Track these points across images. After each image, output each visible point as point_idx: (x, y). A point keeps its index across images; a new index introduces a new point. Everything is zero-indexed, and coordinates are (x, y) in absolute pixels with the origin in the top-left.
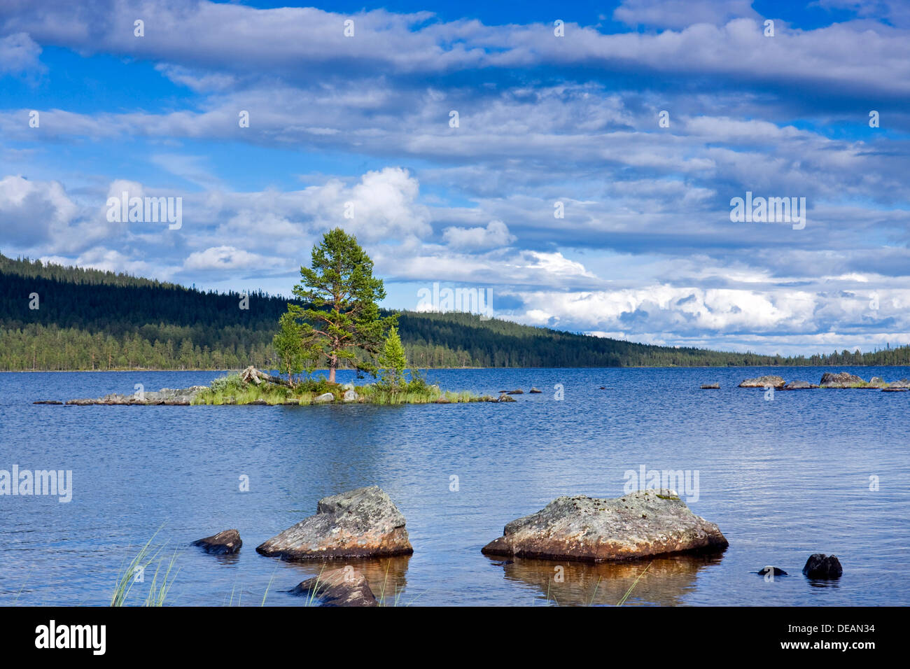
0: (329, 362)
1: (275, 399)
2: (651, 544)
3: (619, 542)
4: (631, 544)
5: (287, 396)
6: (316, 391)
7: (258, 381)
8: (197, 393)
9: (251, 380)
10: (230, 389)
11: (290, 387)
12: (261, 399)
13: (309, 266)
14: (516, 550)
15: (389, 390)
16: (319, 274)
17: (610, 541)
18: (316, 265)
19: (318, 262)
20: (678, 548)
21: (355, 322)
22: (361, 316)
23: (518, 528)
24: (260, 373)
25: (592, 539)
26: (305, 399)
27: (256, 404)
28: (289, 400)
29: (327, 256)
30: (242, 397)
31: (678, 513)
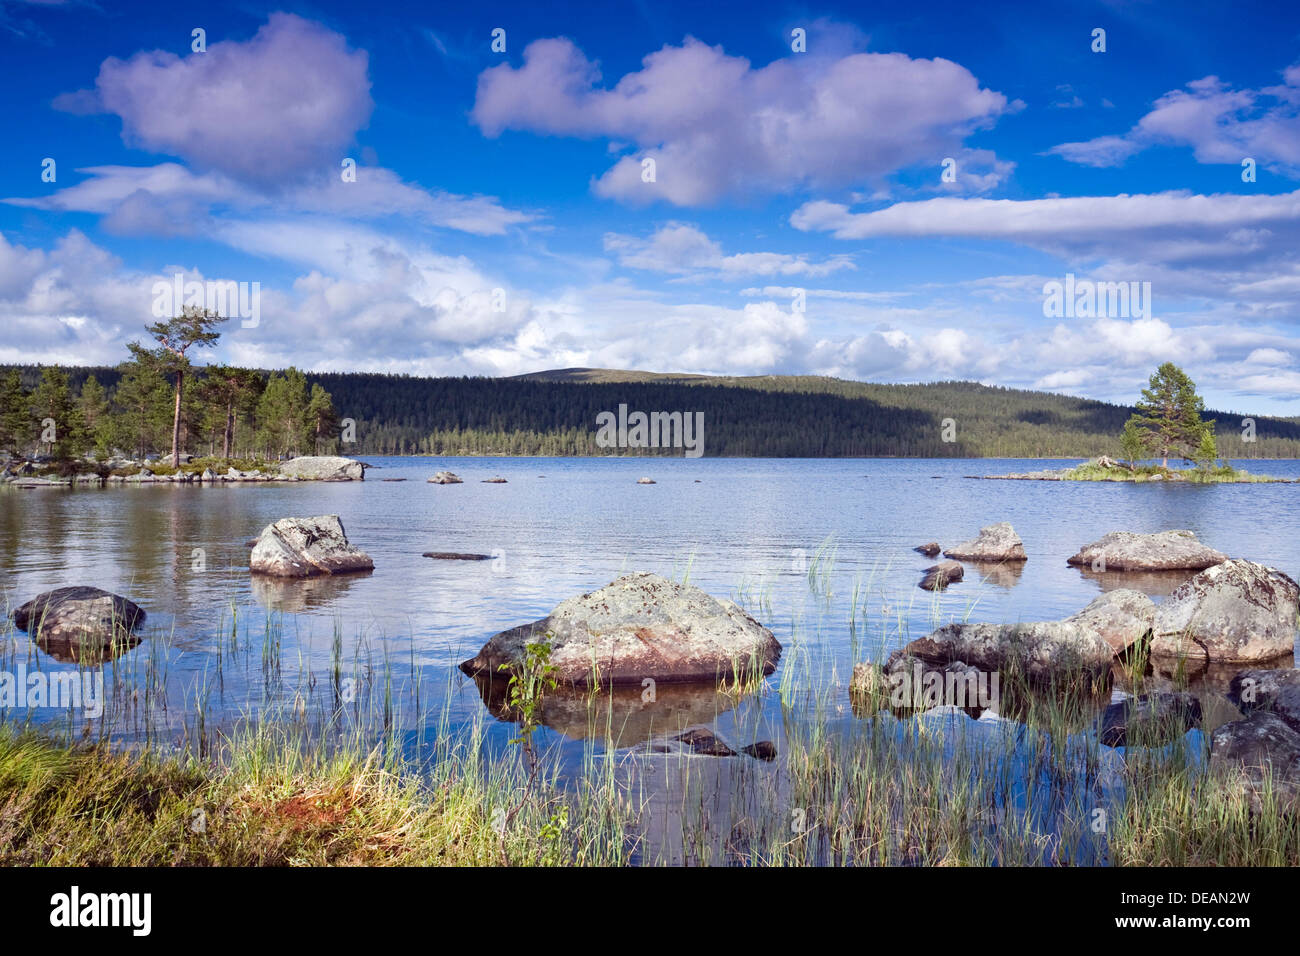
0: (1163, 453)
1: (1119, 478)
2: (1164, 562)
3: (1141, 559)
4: (1149, 561)
5: (1127, 475)
6: (1149, 472)
7: (1109, 465)
8: (1068, 472)
9: (1105, 465)
10: (1089, 471)
11: (1131, 470)
12: (1109, 478)
13: (1147, 388)
14: (1084, 561)
15: (1203, 473)
16: (1155, 393)
17: (1134, 559)
18: (1153, 388)
19: (1155, 385)
20: (1187, 566)
21: (1181, 426)
22: (1186, 422)
23: (1087, 549)
24: (1111, 460)
25: (1124, 557)
26: (1141, 478)
27: (1106, 480)
28: (1129, 479)
29: (1161, 382)
30: (1097, 476)
31: (1190, 546)
